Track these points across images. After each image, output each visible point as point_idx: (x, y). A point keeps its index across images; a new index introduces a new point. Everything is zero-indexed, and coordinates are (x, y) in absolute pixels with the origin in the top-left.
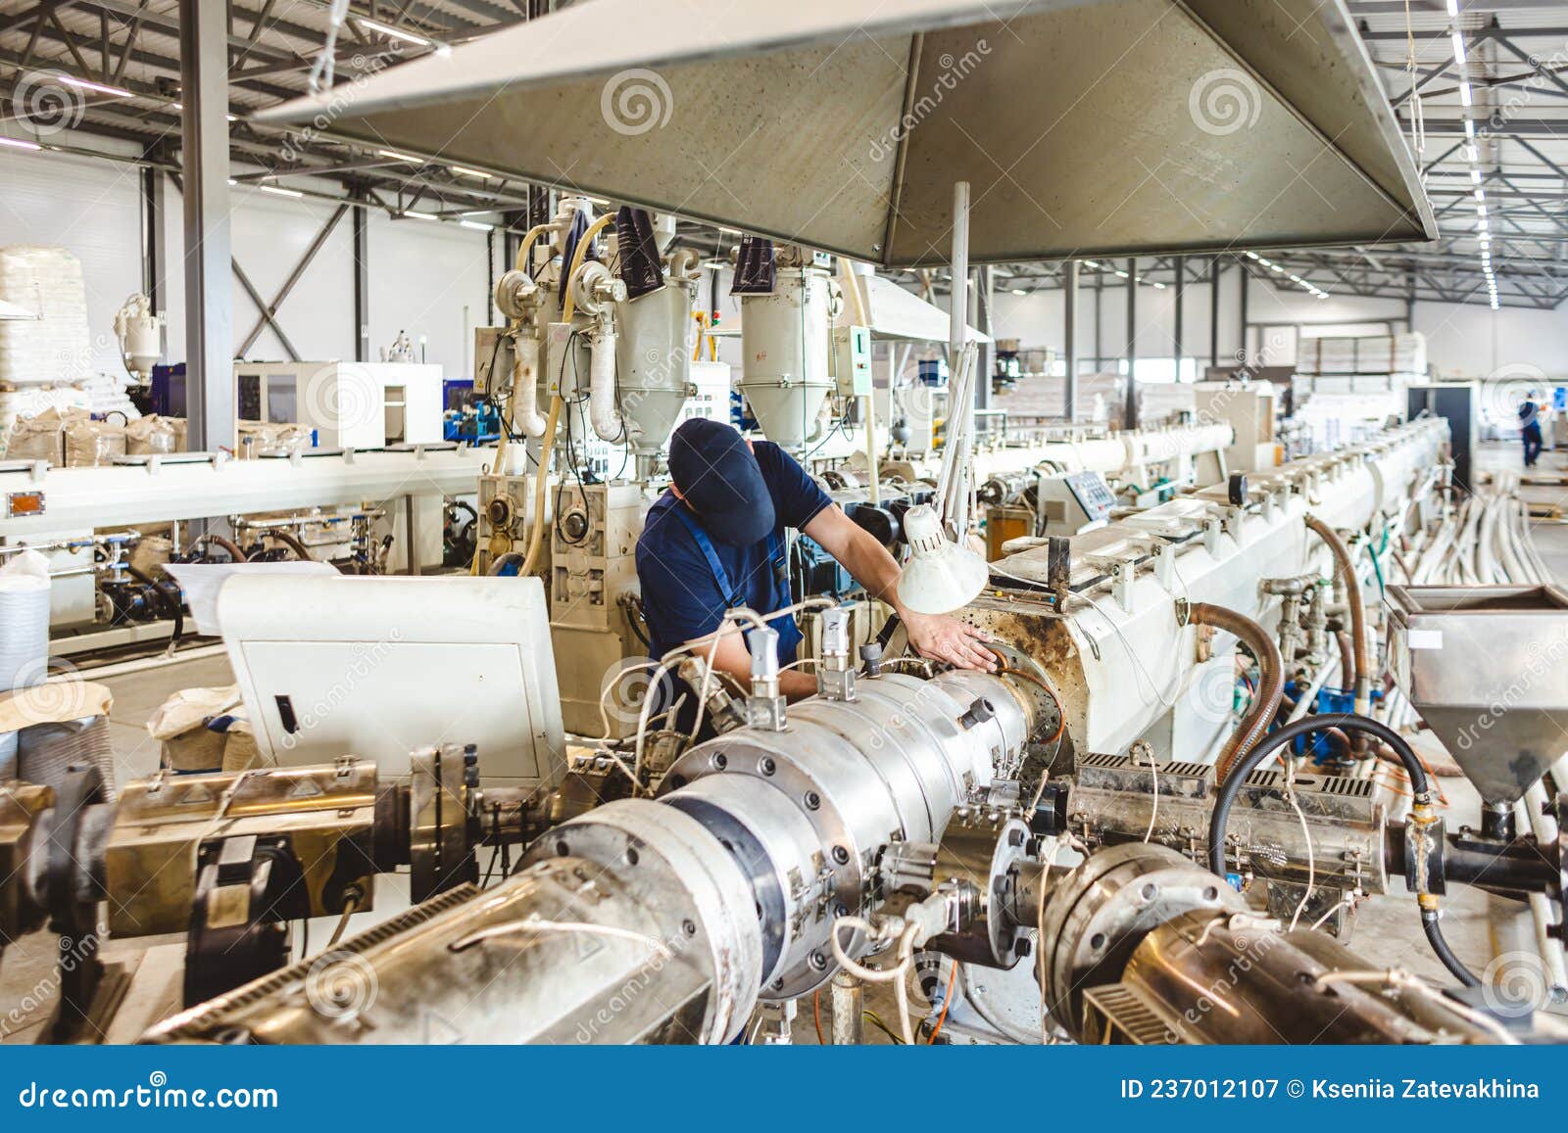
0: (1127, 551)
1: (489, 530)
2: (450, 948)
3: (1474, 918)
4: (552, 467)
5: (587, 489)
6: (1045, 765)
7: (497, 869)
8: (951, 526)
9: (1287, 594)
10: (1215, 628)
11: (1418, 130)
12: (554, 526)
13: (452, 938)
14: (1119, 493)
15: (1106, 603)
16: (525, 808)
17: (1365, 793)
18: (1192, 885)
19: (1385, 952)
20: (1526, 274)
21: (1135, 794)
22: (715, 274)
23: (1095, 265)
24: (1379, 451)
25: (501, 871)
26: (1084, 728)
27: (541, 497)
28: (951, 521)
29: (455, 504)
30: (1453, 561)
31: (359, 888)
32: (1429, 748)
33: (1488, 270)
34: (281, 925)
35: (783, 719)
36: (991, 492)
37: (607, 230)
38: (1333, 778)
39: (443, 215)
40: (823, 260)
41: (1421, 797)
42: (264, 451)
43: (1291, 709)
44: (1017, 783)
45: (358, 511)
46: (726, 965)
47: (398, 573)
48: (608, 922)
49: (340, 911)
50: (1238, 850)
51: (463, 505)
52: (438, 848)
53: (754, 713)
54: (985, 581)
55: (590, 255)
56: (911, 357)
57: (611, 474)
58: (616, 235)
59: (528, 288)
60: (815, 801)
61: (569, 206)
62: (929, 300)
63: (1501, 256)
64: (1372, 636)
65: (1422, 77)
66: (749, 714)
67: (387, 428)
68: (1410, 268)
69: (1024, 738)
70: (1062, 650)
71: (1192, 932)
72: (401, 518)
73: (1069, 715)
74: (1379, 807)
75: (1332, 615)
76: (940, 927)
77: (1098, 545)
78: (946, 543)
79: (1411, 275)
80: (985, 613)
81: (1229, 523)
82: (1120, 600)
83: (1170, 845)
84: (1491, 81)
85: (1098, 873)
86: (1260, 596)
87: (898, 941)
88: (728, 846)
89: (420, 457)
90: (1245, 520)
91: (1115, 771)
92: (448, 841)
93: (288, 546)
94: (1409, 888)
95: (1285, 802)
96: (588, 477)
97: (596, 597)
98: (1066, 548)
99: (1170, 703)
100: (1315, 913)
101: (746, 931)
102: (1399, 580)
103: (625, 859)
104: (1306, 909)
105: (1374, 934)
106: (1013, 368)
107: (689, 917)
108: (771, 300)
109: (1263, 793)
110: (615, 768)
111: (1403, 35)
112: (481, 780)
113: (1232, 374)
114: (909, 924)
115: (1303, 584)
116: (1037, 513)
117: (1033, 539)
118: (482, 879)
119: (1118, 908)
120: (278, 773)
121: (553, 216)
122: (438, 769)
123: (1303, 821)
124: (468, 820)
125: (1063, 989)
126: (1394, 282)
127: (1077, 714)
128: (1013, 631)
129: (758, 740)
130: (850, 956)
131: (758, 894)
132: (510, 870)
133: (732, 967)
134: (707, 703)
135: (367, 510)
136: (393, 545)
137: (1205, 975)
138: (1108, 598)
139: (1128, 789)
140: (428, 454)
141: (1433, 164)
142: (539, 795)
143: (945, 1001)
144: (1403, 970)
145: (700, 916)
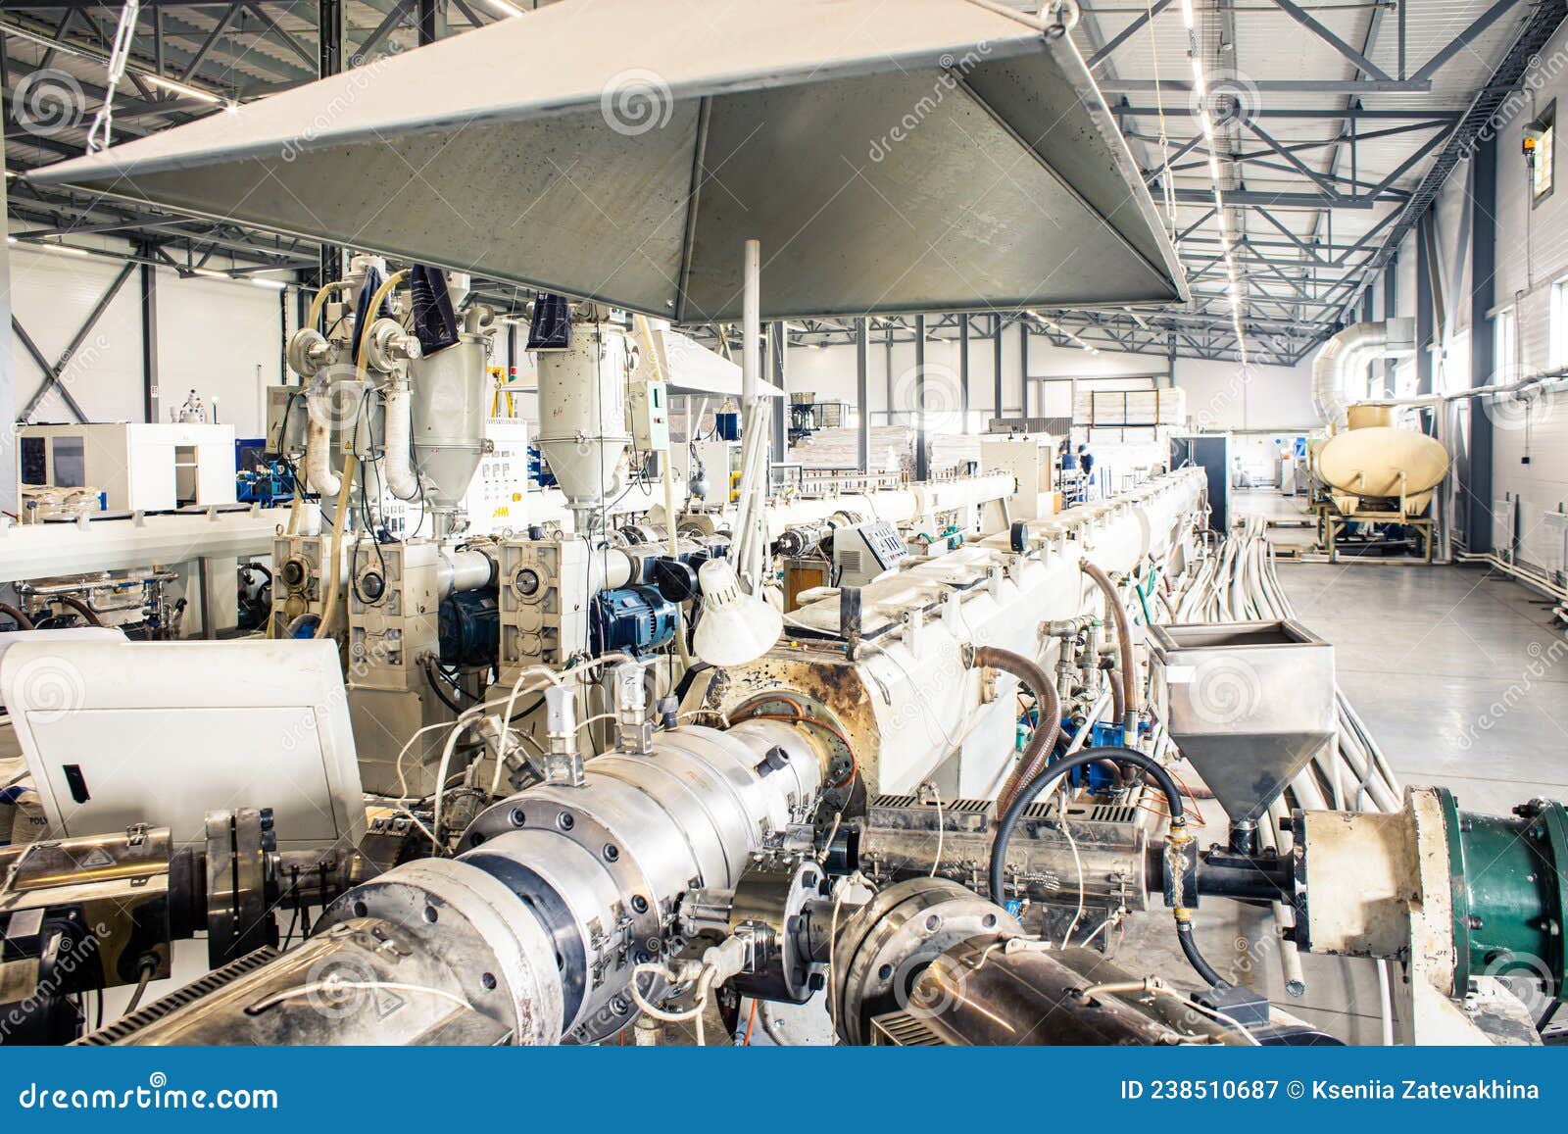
0: (917, 600)
1: (284, 592)
2: (247, 1011)
3: (1226, 926)
4: (348, 527)
5: (383, 548)
6: (839, 808)
7: (298, 931)
8: (745, 577)
9: (1064, 635)
10: (998, 670)
11: (1170, 199)
12: (351, 586)
13: (249, 1001)
14: (911, 542)
15: (896, 648)
16: (324, 870)
17: (1129, 819)
18: (972, 914)
19: (1149, 962)
20: (1270, 334)
21: (922, 832)
22: (512, 330)
23: (885, 321)
24: (1146, 498)
25: (301, 933)
26: (876, 770)
27: (336, 558)
28: (747, 573)
29: (249, 566)
30: (1212, 599)
31: (155, 955)
32: (1184, 774)
33: (1237, 329)
34: (75, 997)
35: (581, 774)
36: (789, 544)
37: (399, 287)
38: (1101, 807)
39: (234, 273)
40: (619, 317)
41: (1178, 820)
42: (50, 515)
43: (1069, 743)
44: (811, 827)
45: (149, 574)
46: (528, 1015)
47: (193, 637)
48: (408, 974)
49: (135, 979)
50: (1016, 878)
51: (257, 567)
52: (236, 912)
53: (551, 769)
54: (778, 632)
55: (384, 312)
56: (708, 411)
57: (408, 532)
58: (409, 292)
59: (321, 346)
60: (614, 853)
61: (362, 263)
62: (725, 355)
63: (1249, 317)
64: (1140, 672)
65: (1176, 151)
66: (546, 770)
67: (179, 491)
68: (1171, 326)
69: (819, 783)
70: (855, 697)
71: (969, 958)
72: (194, 581)
73: (861, 760)
74: (1141, 831)
75: (1104, 653)
76: (737, 967)
77: (889, 594)
78: (741, 595)
79: (1173, 333)
80: (780, 663)
81: (1011, 569)
82: (909, 646)
83: (953, 878)
84: (1236, 157)
85: (885, 909)
86: (1040, 638)
87: (696, 982)
88: (528, 900)
89: (213, 519)
90: (1025, 566)
91: (906, 810)
92: (246, 904)
93: (76, 612)
94: (1166, 904)
95: (1059, 831)
96: (384, 536)
97: (394, 657)
98: (857, 599)
99: (956, 744)
100: (1084, 932)
101: (547, 981)
102: (1164, 618)
103: (424, 917)
104: (1077, 928)
105: (1139, 946)
106: (810, 422)
107: (490, 971)
108: (567, 356)
109: (1039, 824)
110: (414, 827)
111: (1154, 112)
112: (278, 843)
113: (1017, 427)
114: (706, 967)
115: (1079, 626)
116: (832, 563)
117: (829, 589)
118: (282, 942)
119: (904, 937)
120: (67, 844)
121: (345, 273)
122: (234, 834)
123: (1074, 848)
124: (266, 883)
125: (853, 1018)
126: (1156, 340)
127: (869, 757)
128: (807, 680)
129: (555, 795)
130: (650, 1001)
131: (559, 945)
132: (310, 931)
133: (533, 1016)
134: (505, 762)
135: (159, 573)
136: (187, 608)
137: (983, 996)
138: (899, 644)
139: (916, 828)
140: (220, 515)
141: (1188, 231)
142: (337, 857)
143: (746, 1036)
144: (1157, 979)
145: (501, 969)
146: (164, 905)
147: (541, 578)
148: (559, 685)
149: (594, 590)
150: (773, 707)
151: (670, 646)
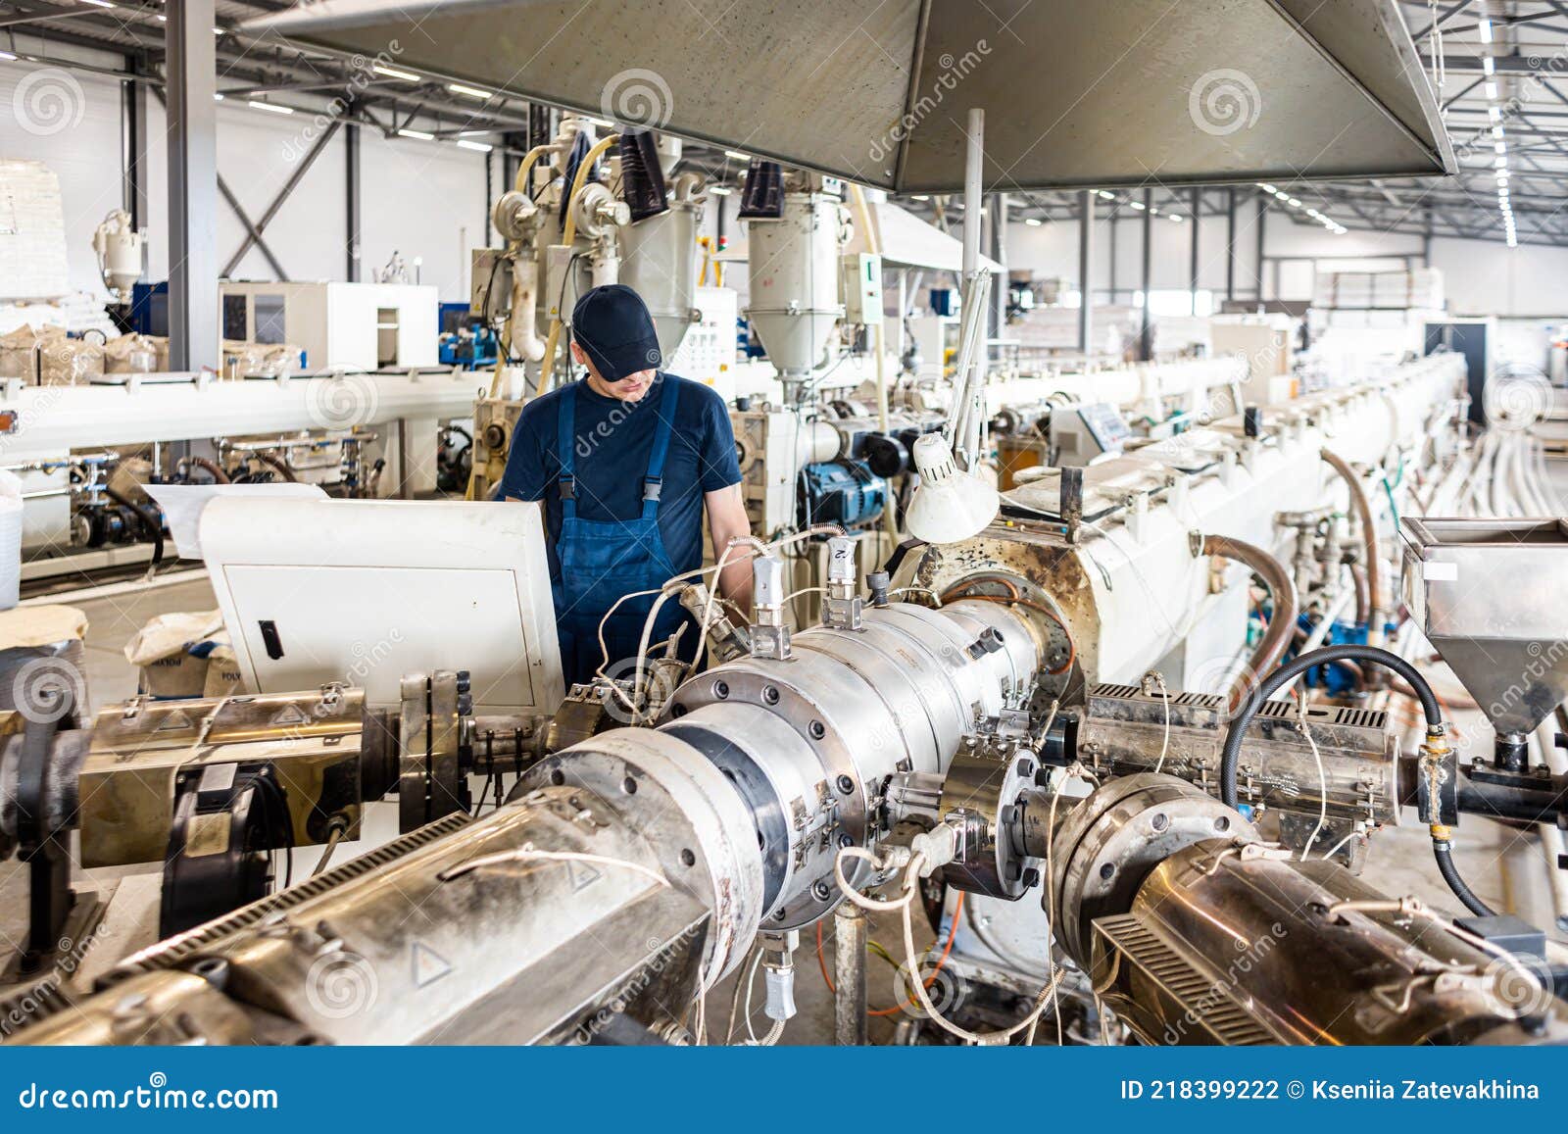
0: (1141, 483)
1: (485, 455)
2: (440, 877)
3: (1485, 849)
6: (1055, 696)
7: (490, 798)
8: (961, 455)
9: (1302, 526)
10: (1229, 560)
11: (1438, 66)
13: (441, 867)
14: (1133, 424)
15: (1118, 534)
16: (519, 736)
17: (1379, 725)
18: (1203, 815)
20: (1543, 212)
21: (1146, 725)
22: (721, 200)
23: (1111, 196)
24: (1395, 385)
25: (494, 800)
26: (1096, 658)
28: (962, 450)
29: (449, 429)
30: (1468, 496)
31: (345, 816)
32: (1443, 680)
33: (1505, 207)
34: (264, 855)
35: (787, 647)
36: (1003, 423)
37: (610, 152)
38: (1346, 710)
39: (440, 135)
40: (834, 186)
41: (1435, 728)
42: (250, 372)
43: (1304, 641)
44: (1026, 714)
45: (349, 435)
46: (727, 896)
47: (390, 497)
48: (605, 849)
49: (326, 840)
50: (1250, 781)
51: (458, 430)
52: (428, 777)
53: (757, 641)
54: (994, 511)
55: (592, 177)
56: (922, 286)
58: (619, 158)
59: (528, 210)
60: (820, 730)
61: (571, 127)
62: (941, 228)
63: (1519, 194)
64: (1386, 570)
65: (1442, 13)
66: (752, 642)
67: (380, 351)
68: (1428, 204)
69: (1034, 668)
70: (1074, 581)
71: (1203, 863)
72: (393, 444)
73: (1080, 647)
74: (1392, 738)
75: (1346, 548)
76: (947, 857)
77: (1112, 476)
78: (956, 472)
79: (1429, 211)
80: (995, 543)
81: (1244, 455)
82: (1133, 531)
83: (1181, 775)
84: (1511, 19)
85: (1108, 803)
86: (1275, 528)
87: (903, 871)
88: (730, 775)
89: (414, 380)
90: (1260, 452)
91: (1129, 701)
92: (440, 768)
93: (274, 468)
94: (1421, 820)
95: (1298, 733)
98: (1079, 480)
99: (1182, 635)
100: (1327, 844)
101: (748, 861)
102: (1414, 513)
103: (623, 788)
104: (1318, 839)
105: (1385, 865)
106: (1026, 299)
107: (690, 847)
108: (779, 227)
109: (1276, 724)
112: (474, 707)
113: (1251, 307)
114: (915, 854)
115: (1318, 517)
116: (1049, 443)
117: (1045, 469)
118: (474, 808)
119: (1128, 838)
120: (261, 699)
121: (553, 137)
122: (429, 696)
123: (1316, 752)
124: (460, 748)
125: (1071, 920)
126: (1411, 218)
127: (1088, 644)
128: (1023, 561)
129: (761, 668)
130: (854, 887)
131: (761, 824)
132: (503, 799)
133: (733, 897)
134: (709, 632)
135: (358, 433)
136: (385, 469)
137: (1216, 904)
138: (1120, 529)
139: (1139, 720)
140: (421, 377)
141: (1452, 100)
142: (534, 724)
143: (951, 932)
144: (1416, 900)
145: (699, 846)
146: (356, 765)
147: (748, 449)
148: (768, 556)
149: (802, 462)
150: (987, 588)
151: (877, 523)
